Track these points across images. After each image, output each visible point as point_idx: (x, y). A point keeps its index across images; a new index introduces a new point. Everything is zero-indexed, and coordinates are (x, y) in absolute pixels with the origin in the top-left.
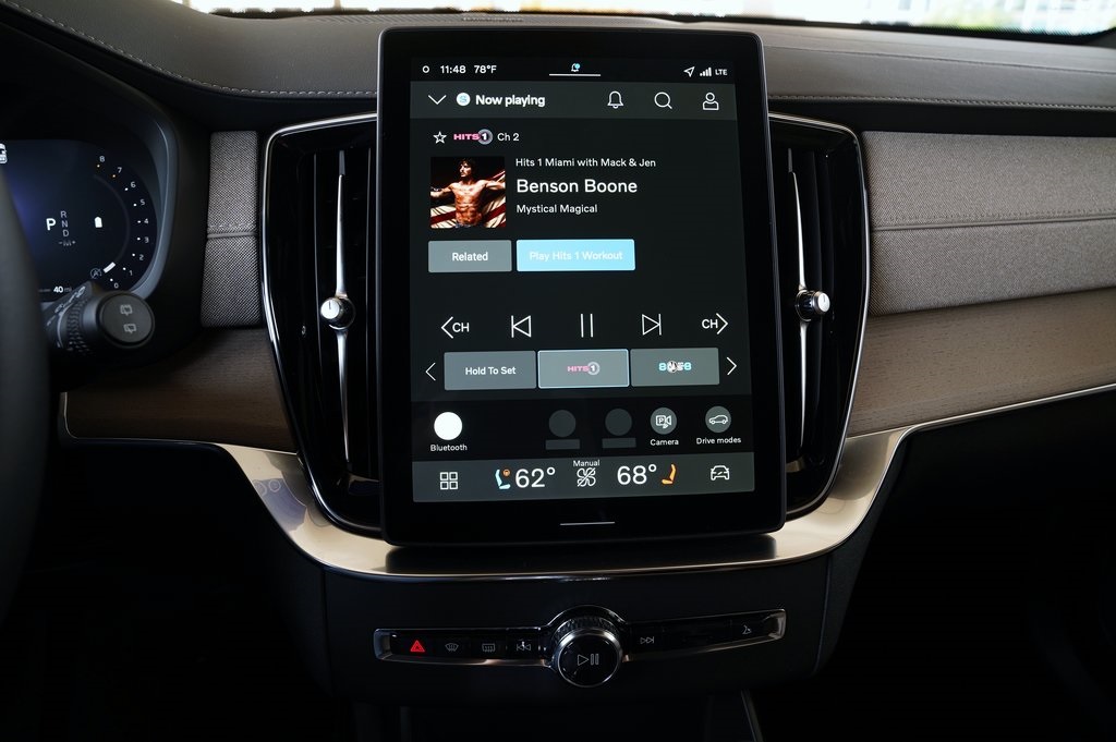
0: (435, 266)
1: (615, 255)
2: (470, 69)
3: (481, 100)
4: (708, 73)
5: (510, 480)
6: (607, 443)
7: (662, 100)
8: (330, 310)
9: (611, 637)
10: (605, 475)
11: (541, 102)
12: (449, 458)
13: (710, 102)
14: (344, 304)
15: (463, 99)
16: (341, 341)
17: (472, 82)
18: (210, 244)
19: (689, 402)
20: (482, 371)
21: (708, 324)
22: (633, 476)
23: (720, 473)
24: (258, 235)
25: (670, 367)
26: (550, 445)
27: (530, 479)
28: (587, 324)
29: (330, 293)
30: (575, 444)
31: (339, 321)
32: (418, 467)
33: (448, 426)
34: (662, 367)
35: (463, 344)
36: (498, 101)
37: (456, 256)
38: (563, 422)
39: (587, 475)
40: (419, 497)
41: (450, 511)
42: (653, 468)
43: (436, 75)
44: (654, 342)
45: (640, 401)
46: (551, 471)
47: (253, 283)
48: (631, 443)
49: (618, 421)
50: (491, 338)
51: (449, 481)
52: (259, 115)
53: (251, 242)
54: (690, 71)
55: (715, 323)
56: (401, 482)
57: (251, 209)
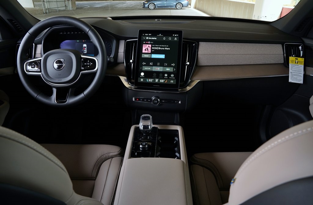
0: (143, 57)
1: (162, 56)
2: (148, 35)
3: (149, 38)
4: (176, 35)
5: (148, 80)
6: (159, 77)
7: (170, 39)
8: (131, 61)
9: (159, 100)
10: (159, 81)
11: (156, 39)
12: (142, 78)
13: (176, 39)
14: (133, 60)
15: (147, 38)
16: (132, 65)
17: (148, 36)
18: (119, 53)
19: (169, 73)
20: (146, 68)
21: (172, 65)
22: (162, 81)
23: (172, 82)
24: (124, 52)
25: (167, 69)
26: (153, 77)
27: (151, 80)
28: (158, 64)
29: (131, 59)
30: (156, 77)
31: (132, 62)
32: (139, 78)
33: (142, 74)
34: (166, 69)
35: (145, 65)
36: (151, 38)
37: (145, 56)
38: (155, 74)
39: (157, 81)
40: (139, 81)
41: (142, 83)
42: (164, 80)
43: (144, 35)
44: (166, 66)
45: (164, 73)
46: (153, 80)
47: (123, 58)
48: (162, 77)
49: (161, 75)
50: (148, 65)
51: (142, 80)
52: (125, 39)
53: (123, 53)
54: (173, 35)
55: (173, 65)
56: (137, 80)
57: (123, 49)
